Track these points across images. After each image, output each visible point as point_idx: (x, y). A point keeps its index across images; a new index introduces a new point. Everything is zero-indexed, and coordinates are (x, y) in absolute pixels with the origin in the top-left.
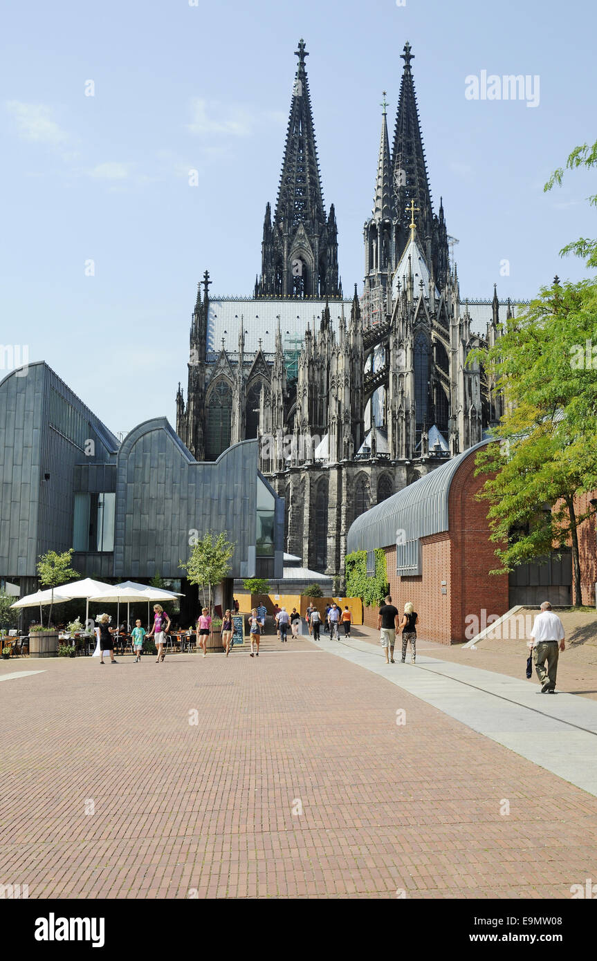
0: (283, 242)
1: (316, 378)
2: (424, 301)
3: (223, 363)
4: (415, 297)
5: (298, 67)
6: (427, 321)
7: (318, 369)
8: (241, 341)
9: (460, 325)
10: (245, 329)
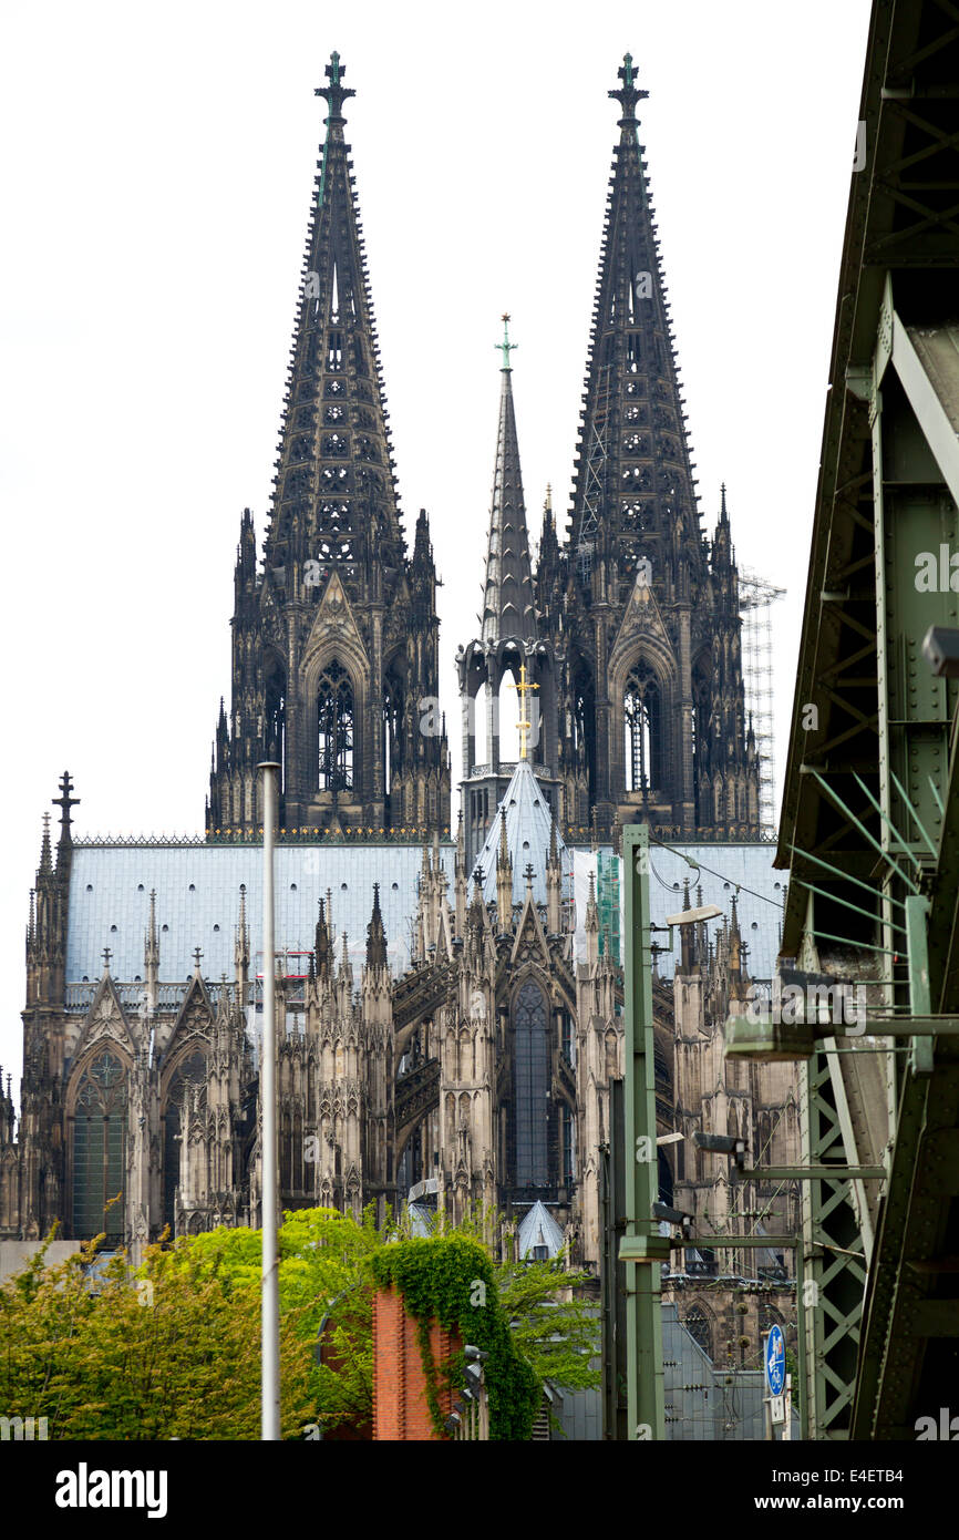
0: (285, 622)
1: (298, 1084)
2: (536, 912)
3: (107, 1009)
4: (515, 903)
5: (325, 128)
6: (542, 958)
7: (303, 1067)
8: (150, 955)
9: (597, 981)
10: (160, 923)
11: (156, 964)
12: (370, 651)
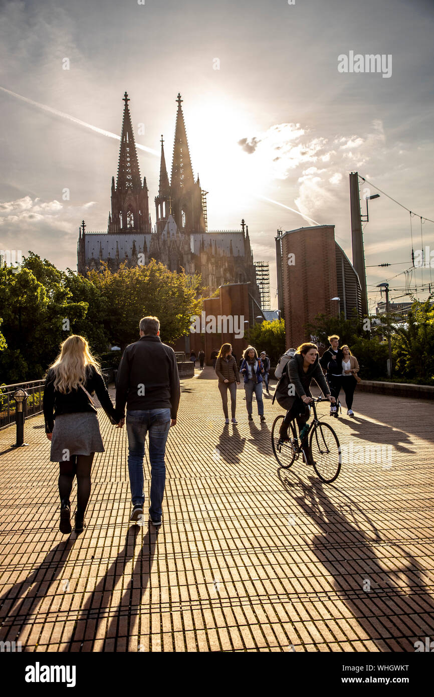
0: (121, 197)
3: (93, 264)
4: (170, 240)
5: (125, 106)
6: (176, 250)
10: (102, 248)
11: (101, 255)
12: (136, 202)
